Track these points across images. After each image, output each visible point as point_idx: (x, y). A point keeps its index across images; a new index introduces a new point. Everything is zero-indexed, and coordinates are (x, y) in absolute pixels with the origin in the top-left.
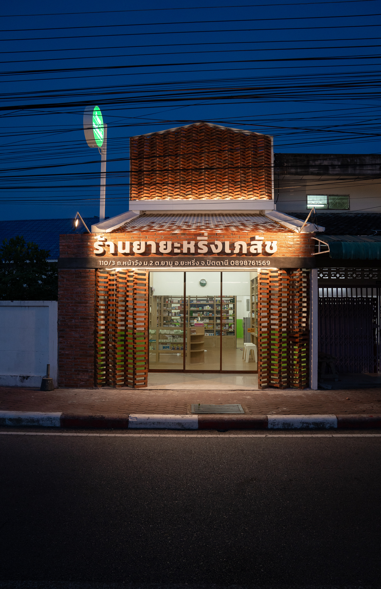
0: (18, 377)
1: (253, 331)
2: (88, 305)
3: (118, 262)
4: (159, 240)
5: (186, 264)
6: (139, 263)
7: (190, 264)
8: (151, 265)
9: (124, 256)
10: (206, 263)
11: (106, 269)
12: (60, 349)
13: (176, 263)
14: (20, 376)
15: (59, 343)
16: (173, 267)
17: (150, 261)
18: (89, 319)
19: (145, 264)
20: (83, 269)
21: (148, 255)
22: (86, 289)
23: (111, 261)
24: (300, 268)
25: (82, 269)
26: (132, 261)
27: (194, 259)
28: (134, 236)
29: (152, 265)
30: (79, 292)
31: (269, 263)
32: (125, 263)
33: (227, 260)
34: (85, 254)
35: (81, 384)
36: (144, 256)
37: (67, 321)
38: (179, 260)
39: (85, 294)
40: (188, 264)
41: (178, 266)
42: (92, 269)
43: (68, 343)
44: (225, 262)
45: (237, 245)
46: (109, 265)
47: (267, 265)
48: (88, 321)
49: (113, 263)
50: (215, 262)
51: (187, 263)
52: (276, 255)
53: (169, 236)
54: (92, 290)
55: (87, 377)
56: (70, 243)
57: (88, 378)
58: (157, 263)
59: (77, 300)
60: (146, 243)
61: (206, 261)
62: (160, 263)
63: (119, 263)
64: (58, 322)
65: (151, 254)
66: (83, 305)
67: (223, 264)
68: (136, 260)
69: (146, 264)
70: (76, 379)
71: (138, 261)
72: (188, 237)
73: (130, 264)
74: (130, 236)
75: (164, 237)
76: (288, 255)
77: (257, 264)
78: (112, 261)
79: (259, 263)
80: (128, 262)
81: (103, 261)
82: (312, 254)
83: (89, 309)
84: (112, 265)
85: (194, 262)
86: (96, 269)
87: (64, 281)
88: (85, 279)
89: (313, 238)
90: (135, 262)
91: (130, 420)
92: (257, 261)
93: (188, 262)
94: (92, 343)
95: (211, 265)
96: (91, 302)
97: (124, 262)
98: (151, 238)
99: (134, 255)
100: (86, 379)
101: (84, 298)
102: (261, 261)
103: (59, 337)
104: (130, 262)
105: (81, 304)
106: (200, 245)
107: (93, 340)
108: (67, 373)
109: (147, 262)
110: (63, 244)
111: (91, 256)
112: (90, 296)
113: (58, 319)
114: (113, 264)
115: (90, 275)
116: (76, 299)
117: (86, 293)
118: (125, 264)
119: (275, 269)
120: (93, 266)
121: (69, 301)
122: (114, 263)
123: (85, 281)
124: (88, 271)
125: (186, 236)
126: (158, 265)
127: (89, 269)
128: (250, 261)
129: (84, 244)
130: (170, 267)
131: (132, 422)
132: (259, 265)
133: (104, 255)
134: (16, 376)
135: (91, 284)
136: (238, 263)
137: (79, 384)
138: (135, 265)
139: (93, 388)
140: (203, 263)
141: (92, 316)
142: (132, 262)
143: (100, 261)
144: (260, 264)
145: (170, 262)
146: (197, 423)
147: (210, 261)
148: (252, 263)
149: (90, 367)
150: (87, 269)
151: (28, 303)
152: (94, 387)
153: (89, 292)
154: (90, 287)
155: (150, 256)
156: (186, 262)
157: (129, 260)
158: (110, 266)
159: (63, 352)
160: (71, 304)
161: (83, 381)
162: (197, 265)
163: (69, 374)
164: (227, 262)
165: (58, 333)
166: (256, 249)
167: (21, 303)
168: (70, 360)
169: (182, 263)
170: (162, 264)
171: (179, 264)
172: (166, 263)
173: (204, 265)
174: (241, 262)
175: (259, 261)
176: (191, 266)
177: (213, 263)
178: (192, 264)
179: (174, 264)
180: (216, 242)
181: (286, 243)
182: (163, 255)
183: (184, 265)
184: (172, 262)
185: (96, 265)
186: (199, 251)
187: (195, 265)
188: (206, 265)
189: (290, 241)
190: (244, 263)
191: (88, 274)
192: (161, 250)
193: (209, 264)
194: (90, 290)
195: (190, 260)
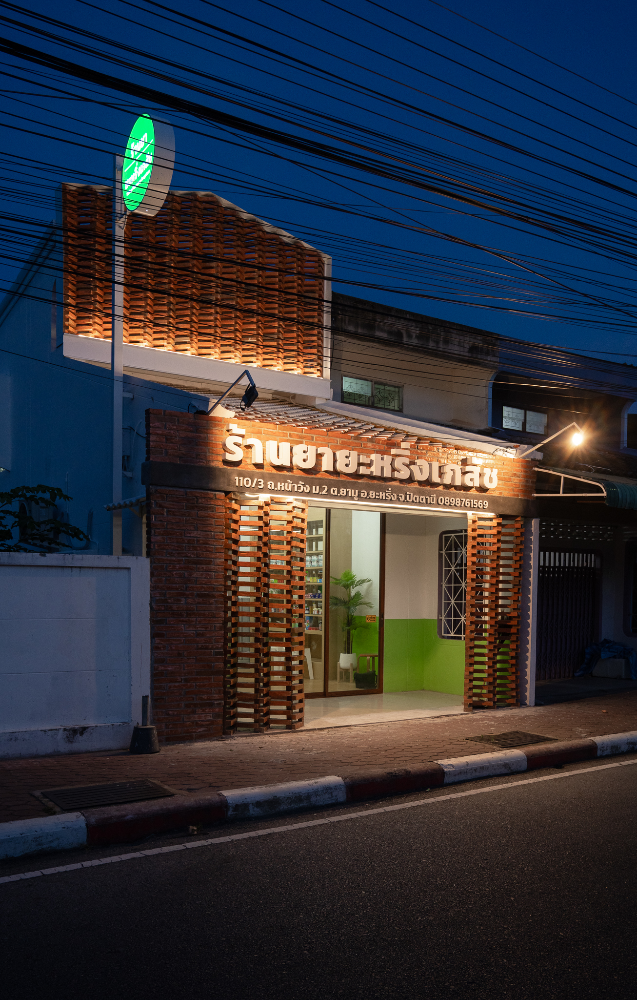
1: (375, 619)
2: (213, 567)
3: (269, 483)
4: (333, 445)
5: (377, 497)
6: (305, 488)
7: (384, 498)
8: (324, 492)
9: (274, 471)
10: (406, 498)
11: (246, 495)
12: (156, 661)
13: (362, 494)
14: (65, 729)
15: (154, 648)
16: (358, 500)
17: (323, 487)
18: (213, 596)
19: (314, 492)
20: (203, 491)
21: (315, 474)
22: (209, 533)
23: (256, 480)
24: (522, 516)
25: (201, 491)
26: (292, 483)
27: (390, 489)
28: (292, 432)
29: (327, 493)
30: (195, 539)
31: (487, 505)
32: (281, 486)
33: (435, 495)
34: (202, 459)
35: (200, 732)
36: (310, 475)
37: (169, 601)
38: (369, 488)
39: (207, 544)
40: (381, 498)
41: (366, 499)
42: (219, 493)
43: (173, 648)
44: (431, 498)
45: (447, 469)
46: (253, 486)
47: (484, 508)
48: (213, 600)
49: (260, 483)
50: (418, 497)
51: (379, 496)
52: (492, 492)
53: (348, 441)
54: (221, 537)
55: (210, 716)
56: (172, 432)
57: (211, 718)
58: (334, 491)
59: (190, 557)
60: (317, 450)
61: (406, 494)
62: (339, 492)
63: (271, 484)
64: (150, 604)
65: (320, 472)
66: (203, 568)
67: (429, 502)
68: (300, 482)
69: (316, 490)
70: (188, 723)
71: (303, 483)
72: (378, 446)
73: (290, 489)
74: (285, 432)
75: (340, 442)
76: (506, 494)
77: (472, 506)
78: (259, 480)
79: (475, 503)
80: (286, 484)
81: (241, 478)
82: (533, 495)
83: (214, 575)
84: (259, 487)
85: (390, 494)
86: (227, 493)
87: (164, 514)
88: (206, 512)
89: (536, 469)
90: (298, 485)
91: (446, 770)
92: (472, 500)
93: (381, 493)
94: (220, 646)
95: (413, 501)
96: (218, 561)
97: (279, 483)
98: (321, 440)
99: (293, 473)
100: (208, 721)
101: (204, 553)
102: (477, 501)
103: (154, 636)
104: (290, 485)
105: (198, 566)
106: (398, 463)
107: (222, 641)
108: (170, 712)
109: (318, 487)
110: (158, 432)
111: (214, 464)
112: (216, 549)
113: (151, 597)
114: (261, 485)
115: (215, 505)
116: (189, 555)
117: (209, 542)
119: (491, 515)
120: (222, 485)
121: (174, 559)
122: (262, 483)
123: (207, 517)
124: (212, 496)
125: (374, 444)
126: (336, 494)
127: (214, 493)
128: (464, 500)
129: (200, 436)
130: (354, 500)
131: (450, 771)
132: (474, 506)
133: (239, 466)
134: (55, 730)
135: (219, 524)
136: (448, 501)
137: (195, 732)
138: (298, 490)
139: (222, 738)
140: (401, 496)
141: (220, 592)
142: (293, 485)
143: (237, 478)
145: (353, 491)
146: (526, 760)
147: (412, 494)
148: (466, 502)
149: (217, 696)
150: (209, 492)
151: (82, 559)
152: (223, 736)
153: (214, 541)
154: (216, 530)
155: (319, 476)
156: (377, 494)
157: (289, 481)
158: (255, 489)
159: (161, 668)
160: (178, 565)
161: (202, 726)
162: (393, 499)
163: (176, 713)
164: (435, 498)
165: (152, 628)
166: (472, 480)
167: (64, 559)
168: (177, 684)
169: (372, 494)
170: (341, 493)
171: (368, 495)
172: (347, 492)
173: (404, 501)
174: (453, 500)
175: (475, 501)
176: (385, 501)
177: (416, 498)
178: (386, 496)
179: (359, 496)
180: (418, 462)
181: (504, 473)
182: (339, 476)
183: (375, 498)
184: (357, 491)
185: (229, 485)
186: (396, 475)
187: (391, 500)
188: (405, 501)
189: (509, 470)
190: (455, 502)
191: (212, 503)
192: (340, 467)
193: (410, 499)
194: (217, 537)
195: (384, 490)
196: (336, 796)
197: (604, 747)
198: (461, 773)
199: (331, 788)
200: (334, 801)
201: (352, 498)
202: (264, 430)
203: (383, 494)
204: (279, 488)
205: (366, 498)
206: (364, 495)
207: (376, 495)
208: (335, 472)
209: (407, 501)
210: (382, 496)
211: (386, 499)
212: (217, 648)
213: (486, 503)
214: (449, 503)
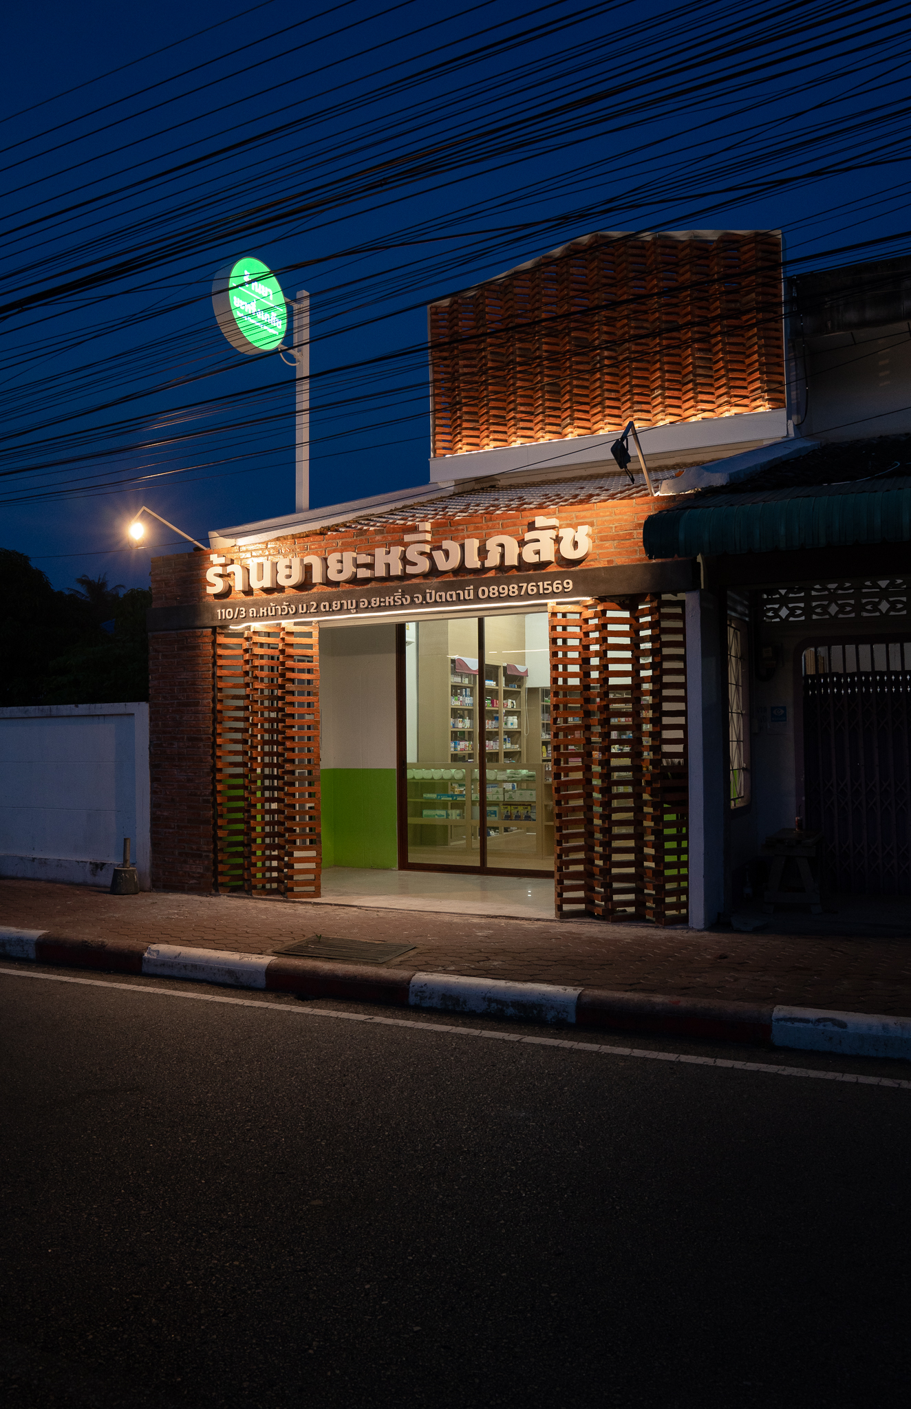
0: (88, 864)
2: (200, 708)
3: (250, 610)
5: (382, 604)
6: (290, 609)
7: (392, 604)
8: (312, 610)
10: (424, 598)
11: (231, 627)
12: (155, 805)
13: (361, 604)
14: (91, 863)
15: (153, 792)
16: (357, 613)
17: (311, 603)
18: (201, 740)
19: (301, 611)
20: (191, 630)
22: (196, 673)
23: (237, 609)
24: (651, 593)
25: (189, 631)
26: (276, 606)
27: (400, 591)
29: (315, 611)
30: (185, 680)
31: (571, 586)
32: (263, 611)
33: (472, 587)
34: (195, 597)
36: (303, 591)
37: (164, 745)
38: (369, 594)
39: (195, 685)
40: (387, 604)
41: (367, 610)
42: (206, 630)
43: (168, 793)
44: (466, 592)
45: (492, 544)
46: (235, 617)
47: (565, 592)
48: (201, 744)
50: (444, 593)
51: (385, 602)
53: (350, 540)
54: (207, 676)
55: (201, 868)
56: (169, 576)
57: (202, 871)
58: (325, 606)
59: (181, 699)
60: (302, 560)
61: (426, 593)
62: (330, 606)
63: (253, 611)
64: (149, 748)
66: (191, 710)
67: (462, 598)
68: (285, 603)
69: (303, 610)
70: (181, 872)
71: (288, 604)
72: (390, 536)
73: (273, 613)
75: (340, 544)
76: (620, 561)
77: (541, 592)
78: (241, 609)
79: (546, 586)
80: (269, 608)
81: (223, 611)
83: (202, 717)
84: (241, 616)
85: (400, 597)
86: (214, 628)
87: (158, 659)
88: (194, 652)
90: (283, 607)
91: (146, 955)
92: (540, 584)
93: (387, 598)
95: (436, 601)
96: (205, 702)
97: (261, 609)
99: (284, 592)
100: (199, 873)
101: (193, 694)
102: (550, 582)
103: (154, 779)
104: (273, 608)
105: (188, 708)
106: (412, 554)
107: (208, 787)
108: (166, 859)
109: (305, 606)
110: (157, 579)
112: (204, 689)
113: (150, 742)
114: (243, 614)
115: (203, 643)
116: (180, 697)
117: (197, 683)
118: (263, 613)
119: (588, 600)
120: (206, 621)
121: (168, 702)
122: (243, 612)
123: (194, 656)
124: (199, 634)
125: (386, 535)
126: (327, 609)
127: (201, 630)
128: (525, 585)
129: (193, 574)
130: (352, 613)
131: (149, 959)
132: (545, 592)
133: (228, 597)
134: (85, 862)
135: (205, 662)
136: (496, 591)
137: (187, 883)
138: (283, 613)
139: (211, 894)
140: (418, 597)
142: (277, 608)
143: (219, 611)
144: (548, 589)
145: (349, 601)
146: (264, 974)
147: (433, 592)
148: (530, 588)
149: (205, 847)
150: (197, 630)
151: (101, 708)
152: (213, 892)
153: (201, 681)
154: (203, 669)
156: (382, 600)
157: (272, 604)
158: (237, 620)
159: (159, 813)
160: (171, 709)
161: (193, 878)
162: (405, 603)
163: (171, 860)
164: (472, 591)
165: (151, 772)
166: (538, 553)
167: (89, 709)
168: (171, 831)
169: (375, 601)
170: (333, 608)
171: (369, 603)
172: (342, 605)
173: (422, 603)
174: (503, 589)
175: (545, 583)
176: (394, 607)
177: (441, 597)
178: (394, 601)
179: (357, 606)
180: (446, 544)
181: (616, 527)
182: (339, 586)
183: (380, 606)
184: (354, 601)
185: (213, 620)
186: (410, 570)
187: (402, 604)
188: (424, 602)
189: (626, 520)
190: (509, 590)
191: (200, 641)
192: (333, 576)
193: (431, 599)
194: (203, 677)
195: (390, 592)
196: (27, 951)
197: (424, 992)
198: (164, 965)
199: (22, 941)
200: (25, 956)
201: (348, 611)
203: (389, 598)
204: (261, 615)
205: (367, 607)
206: (364, 605)
207: (380, 602)
208: (328, 582)
209: (427, 603)
210: (390, 602)
211: (394, 605)
212: (205, 795)
213: (568, 583)
214: (497, 594)
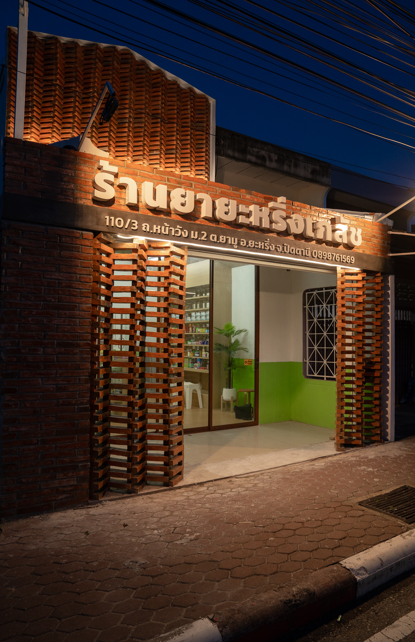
1: (251, 363)
2: (77, 312)
3: (143, 225)
4: (212, 194)
5: (256, 246)
6: (183, 233)
7: (263, 248)
8: (203, 238)
9: (150, 214)
10: (283, 249)
11: (119, 236)
12: (6, 421)
13: (242, 243)
15: (3, 406)
16: (237, 249)
17: (202, 232)
18: (78, 346)
19: (192, 237)
20: (67, 229)
21: (194, 220)
22: (73, 275)
23: (129, 220)
24: (381, 272)
25: (65, 229)
26: (169, 227)
27: (268, 240)
28: (169, 177)
29: (206, 239)
30: (57, 281)
31: (354, 260)
32: (157, 228)
33: (309, 249)
34: (68, 196)
35: (61, 499)
36: (188, 220)
37: (23, 351)
38: (248, 238)
40: (260, 247)
42: (86, 232)
43: (28, 405)
44: (306, 251)
45: (319, 225)
46: (126, 227)
47: (351, 263)
49: (134, 225)
50: (294, 249)
51: (258, 245)
52: (357, 250)
53: (228, 191)
54: (87, 280)
55: (74, 480)
57: (75, 483)
58: (213, 237)
59: (51, 301)
60: (195, 196)
61: (283, 245)
62: (218, 239)
63: (146, 226)
65: (199, 218)
66: (65, 314)
67: (304, 254)
68: (178, 226)
69: (194, 236)
70: (46, 490)
71: (181, 228)
72: (256, 198)
73: (167, 233)
74: (162, 176)
75: (220, 191)
76: (368, 252)
77: (341, 261)
78: (133, 221)
79: (344, 258)
80: (163, 227)
81: (112, 218)
82: (388, 255)
83: (79, 322)
84: (132, 228)
85: (268, 244)
86: (96, 233)
87: (18, 253)
88: (71, 252)
89: (391, 232)
90: (176, 229)
91: (358, 578)
92: (341, 255)
94: (85, 401)
95: (290, 253)
96: (84, 306)
97: (155, 226)
98: (200, 188)
99: (171, 216)
100: (71, 486)
101: (68, 297)
102: (345, 256)
104: (167, 228)
105: (60, 311)
106: (276, 215)
107: (88, 395)
108: (23, 480)
109: (196, 233)
111: (82, 202)
112: (81, 293)
114: (134, 226)
115: (82, 245)
116: (49, 299)
117: (74, 285)
118: (157, 230)
119: (356, 270)
120: (90, 224)
121: (30, 303)
122: (136, 225)
123: (71, 257)
124: (78, 235)
125: (253, 196)
126: (215, 240)
127: (80, 232)
128: (335, 254)
130: (233, 248)
131: (363, 580)
132: (343, 261)
133: (110, 205)
135: (85, 265)
136: (321, 254)
137: (55, 500)
138: (176, 235)
139: (88, 504)
140: (279, 247)
141: (87, 340)
142: (170, 228)
143: (107, 217)
145: (233, 238)
147: (289, 246)
148: (337, 257)
149: (81, 458)
150: (75, 231)
152: (90, 501)
153: (79, 284)
154: (82, 272)
155: (198, 222)
156: (256, 243)
157: (166, 224)
158: (128, 230)
160: (35, 311)
161: (64, 492)
162: (271, 249)
163: (30, 480)
164: (309, 251)
166: (341, 237)
168: (32, 447)
169: (251, 243)
170: (221, 241)
171: (247, 243)
172: (227, 239)
173: (281, 252)
174: (325, 254)
175: (344, 256)
176: (264, 250)
177: (292, 250)
178: (265, 246)
179: (239, 244)
180: (294, 216)
181: (365, 234)
182: (218, 224)
183: (254, 247)
184: (236, 239)
185: (98, 224)
186: (274, 226)
187: (269, 250)
188: (283, 252)
189: (369, 231)
190: (327, 256)
191: (78, 242)
192: (219, 214)
193: (287, 250)
194: (83, 280)
195: (263, 240)
201: (231, 246)
202: (140, 172)
203: (261, 243)
204: (155, 231)
205: (245, 247)
206: (243, 244)
207: (255, 244)
208: (214, 219)
209: (285, 253)
210: (261, 246)
211: (264, 249)
212: (82, 403)
213: (353, 259)
214: (321, 257)
